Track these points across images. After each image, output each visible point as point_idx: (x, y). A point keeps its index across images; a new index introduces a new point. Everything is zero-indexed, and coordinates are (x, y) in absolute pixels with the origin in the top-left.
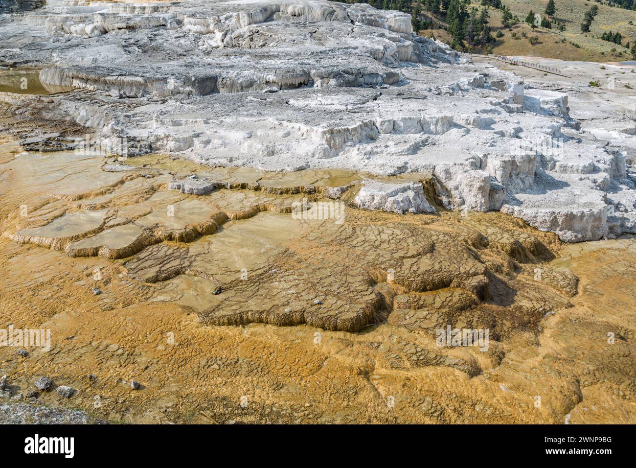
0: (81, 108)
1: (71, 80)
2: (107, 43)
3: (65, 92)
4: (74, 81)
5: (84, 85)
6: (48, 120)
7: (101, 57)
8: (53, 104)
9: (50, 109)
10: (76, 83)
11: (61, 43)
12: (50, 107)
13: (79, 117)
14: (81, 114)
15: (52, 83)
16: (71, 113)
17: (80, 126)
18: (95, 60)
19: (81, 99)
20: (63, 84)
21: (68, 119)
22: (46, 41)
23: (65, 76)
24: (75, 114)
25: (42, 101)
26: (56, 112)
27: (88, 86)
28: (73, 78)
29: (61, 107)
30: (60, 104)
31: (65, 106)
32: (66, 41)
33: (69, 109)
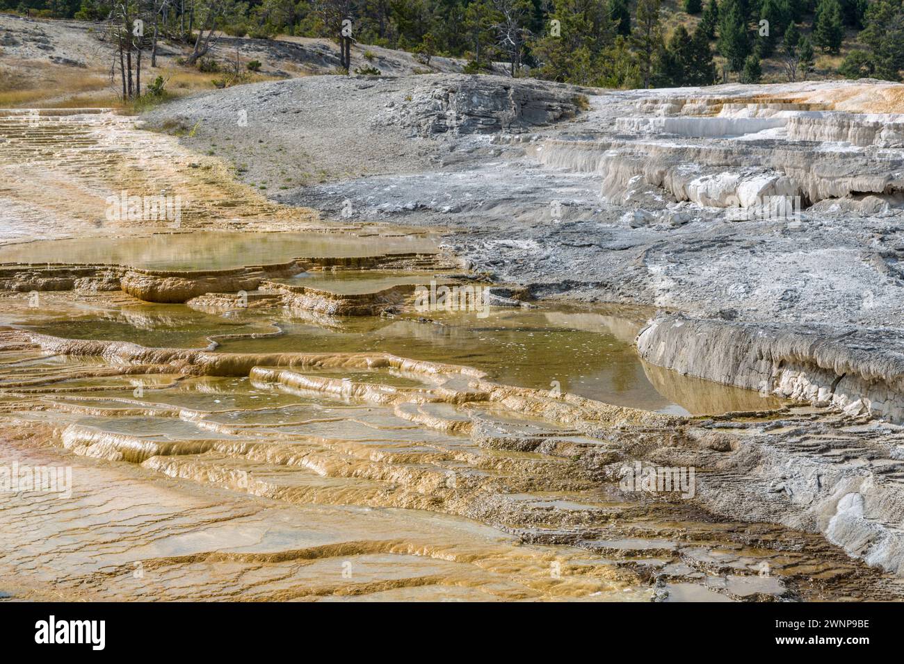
0: (839, 488)
1: (775, 371)
2: (820, 241)
3: (763, 416)
4: (787, 375)
5: (823, 396)
6: (719, 519)
7: (809, 289)
8: (731, 458)
9: (718, 473)
10: (793, 383)
11: (660, 229)
12: (720, 465)
13: (834, 520)
14: (840, 511)
15: (697, 372)
16: (799, 499)
17: (845, 559)
18: (790, 299)
19: (828, 448)
20: (740, 381)
21: (791, 521)
22: (609, 220)
23: (753, 353)
24: (818, 507)
25: (691, 440)
26: (748, 490)
27: (839, 399)
28: (782, 364)
29: (759, 471)
30: (755, 461)
31: (778, 471)
32: (675, 225)
33: (792, 485)
